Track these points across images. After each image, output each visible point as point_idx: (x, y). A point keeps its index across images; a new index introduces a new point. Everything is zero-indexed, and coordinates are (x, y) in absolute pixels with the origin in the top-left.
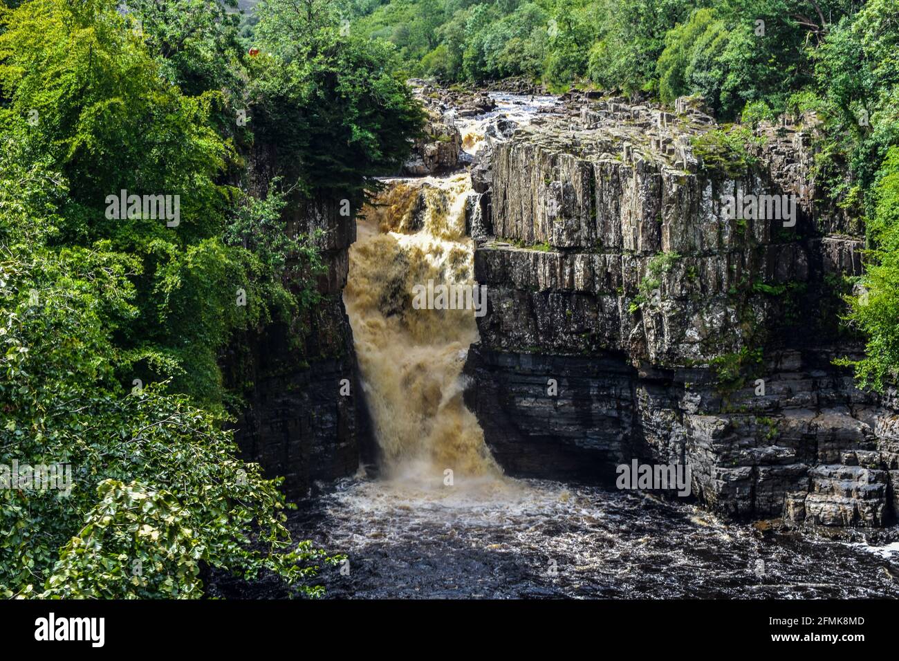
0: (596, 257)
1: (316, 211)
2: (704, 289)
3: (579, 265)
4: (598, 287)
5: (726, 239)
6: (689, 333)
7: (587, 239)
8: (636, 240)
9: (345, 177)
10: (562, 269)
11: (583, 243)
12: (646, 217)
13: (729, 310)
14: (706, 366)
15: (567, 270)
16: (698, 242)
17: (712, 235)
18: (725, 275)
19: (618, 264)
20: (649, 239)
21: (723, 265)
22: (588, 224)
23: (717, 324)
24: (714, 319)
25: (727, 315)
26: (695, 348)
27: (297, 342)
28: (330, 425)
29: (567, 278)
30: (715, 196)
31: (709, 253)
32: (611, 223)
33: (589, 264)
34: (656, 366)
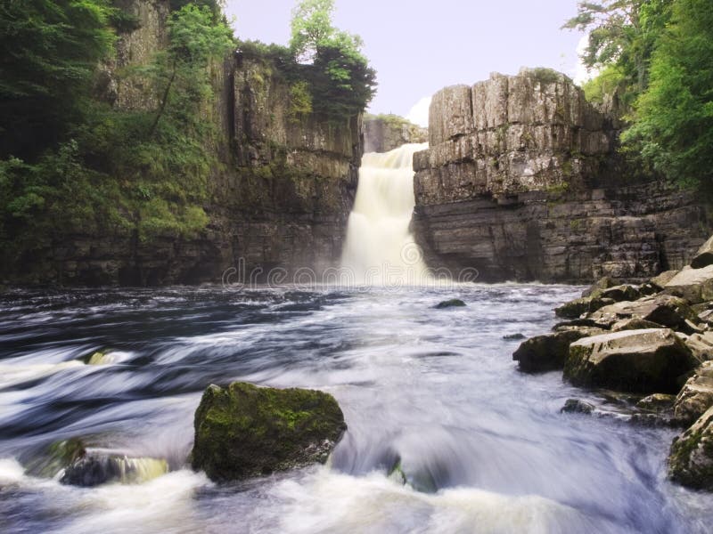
0: (473, 138)
2: (537, 146)
4: (475, 156)
5: (551, 117)
6: (526, 170)
7: (468, 129)
8: (494, 121)
10: (454, 148)
11: (466, 132)
12: (499, 105)
13: (553, 158)
14: (537, 190)
15: (457, 149)
16: (532, 118)
17: (540, 113)
18: (550, 137)
19: (486, 137)
21: (549, 131)
22: (469, 120)
23: (545, 165)
24: (543, 162)
25: (552, 161)
26: (531, 180)
29: (457, 153)
30: (542, 91)
31: (539, 124)
32: (481, 116)
33: (469, 141)
34: (507, 195)
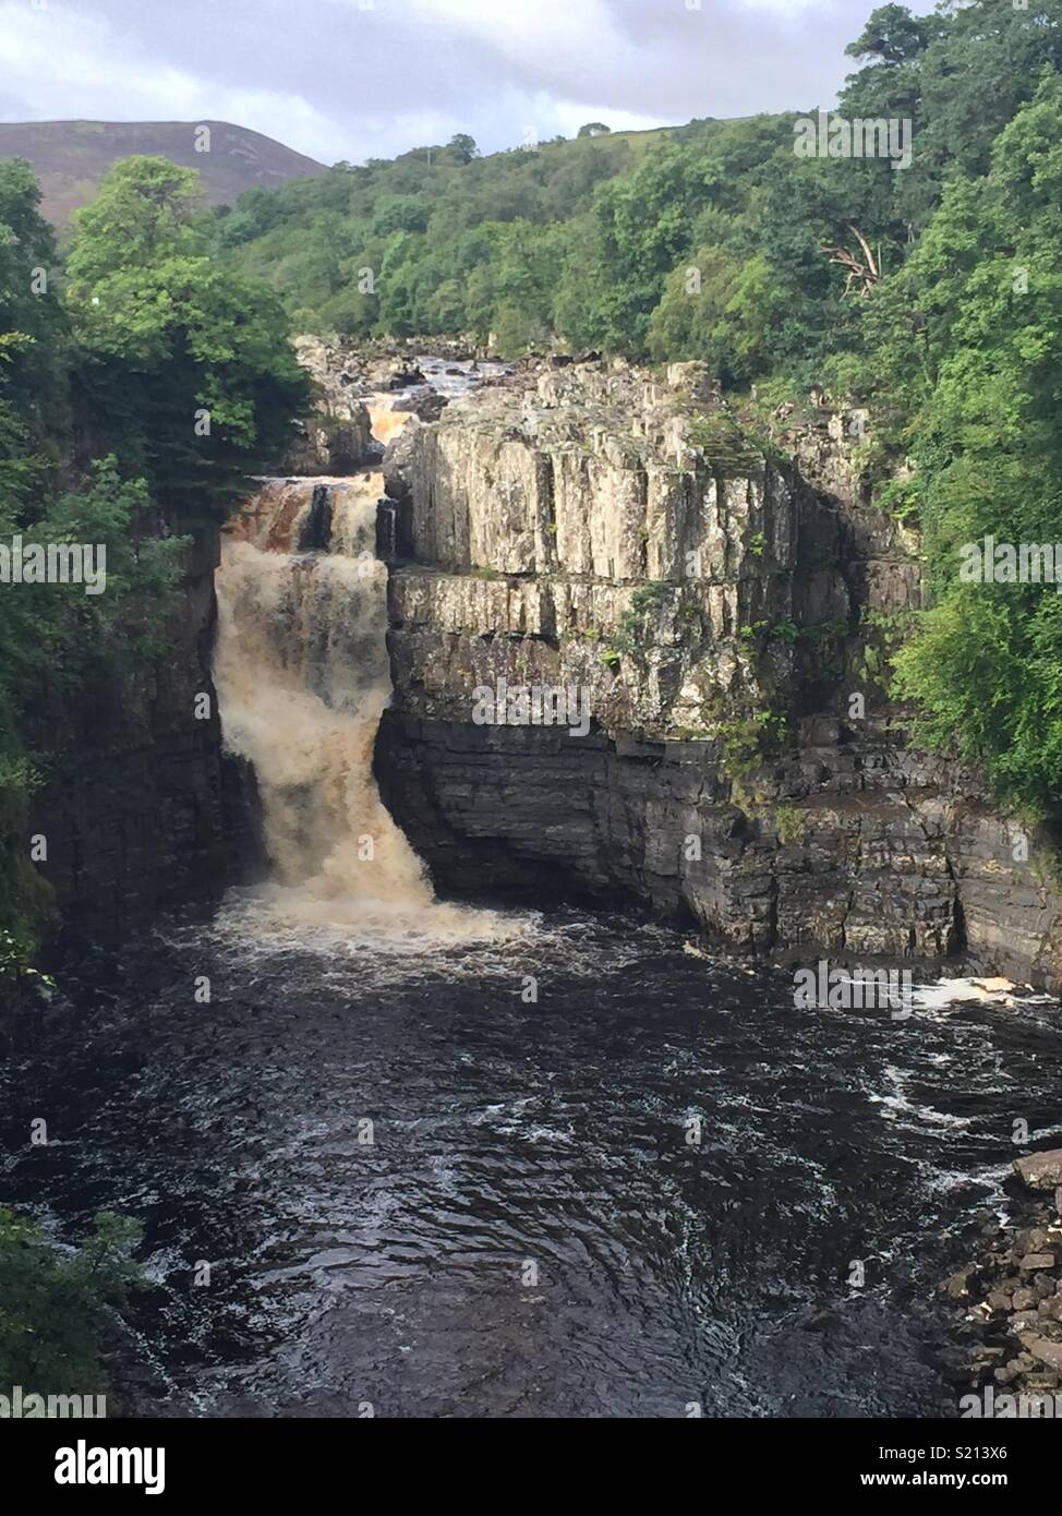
0: (557, 587)
1: (162, 522)
2: (706, 631)
3: (534, 599)
4: (560, 629)
5: (737, 561)
6: (684, 692)
7: (544, 562)
8: (611, 563)
9: (202, 472)
10: (509, 603)
11: (539, 568)
12: (626, 532)
13: (741, 660)
14: (709, 738)
15: (517, 605)
17: (718, 555)
18: (734, 614)
19: (589, 595)
20: (630, 562)
21: (733, 598)
22: (545, 541)
23: (725, 680)
24: (721, 672)
25: (739, 666)
26: (696, 712)
27: (138, 708)
28: (186, 825)
29: (516, 616)
30: (721, 502)
31: (714, 581)
32: (578, 540)
33: (547, 597)
34: (640, 738)
